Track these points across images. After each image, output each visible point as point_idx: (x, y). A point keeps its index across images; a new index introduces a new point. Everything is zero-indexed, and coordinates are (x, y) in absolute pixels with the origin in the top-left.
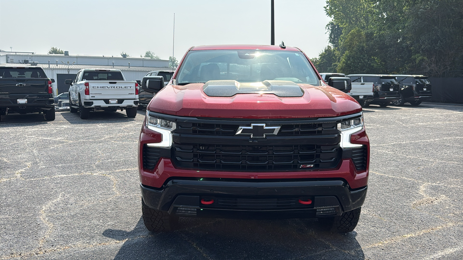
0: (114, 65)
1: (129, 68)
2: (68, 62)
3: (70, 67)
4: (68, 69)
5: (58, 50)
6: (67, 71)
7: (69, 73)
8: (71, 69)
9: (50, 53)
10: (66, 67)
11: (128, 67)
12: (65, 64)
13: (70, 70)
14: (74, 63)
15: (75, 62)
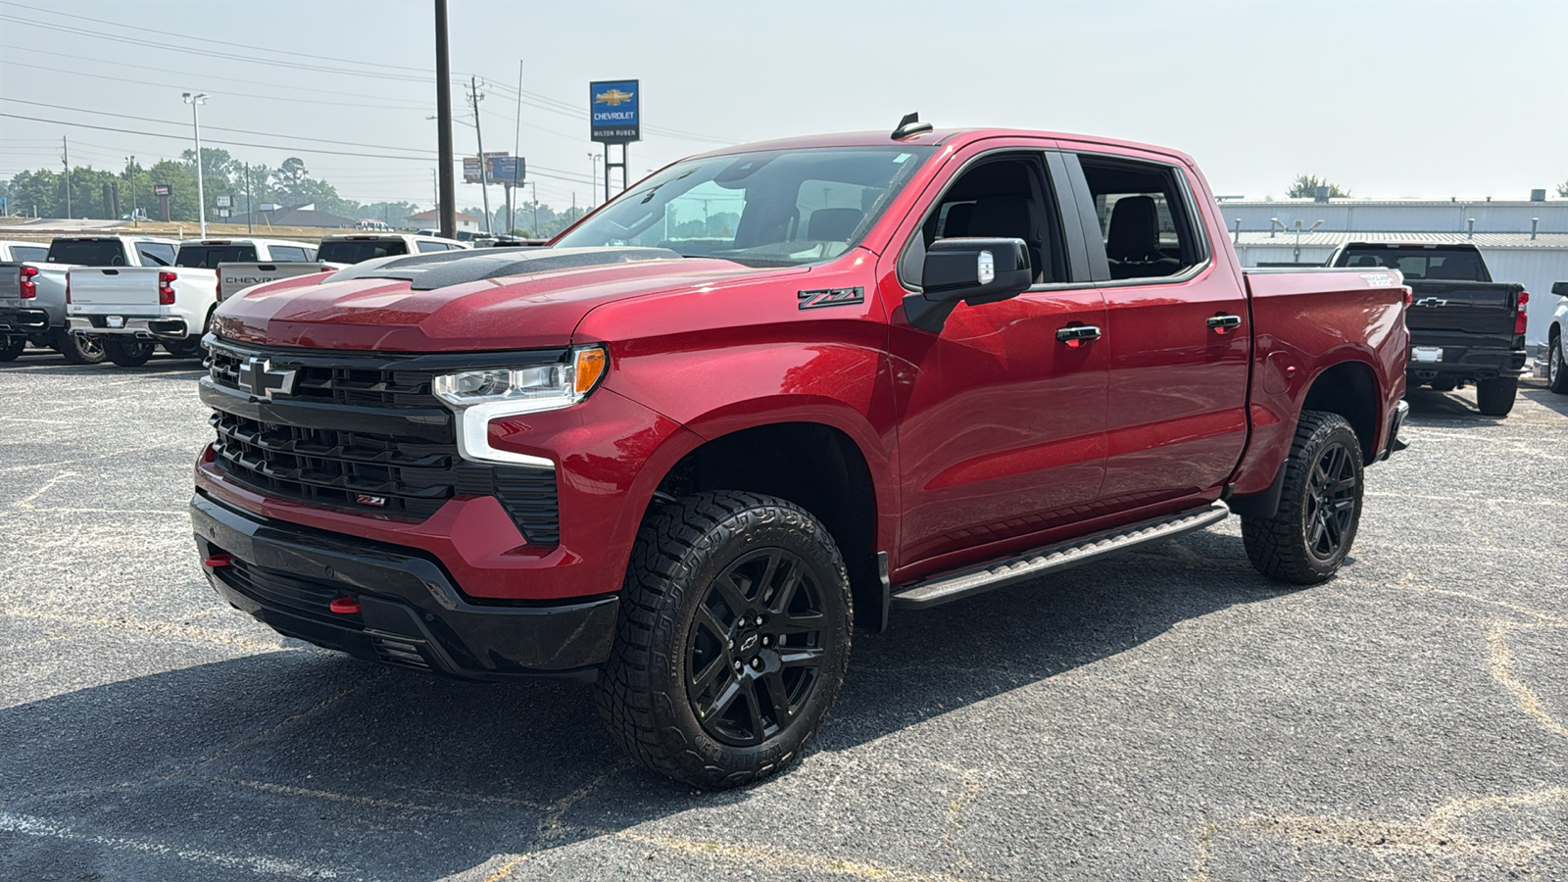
0: (1473, 230)
1: (1533, 238)
2: (1299, 224)
3: (1305, 239)
4: (1298, 248)
5: (1319, 185)
6: (1292, 251)
7: (1297, 259)
8: (1309, 247)
9: (1293, 195)
10: (1289, 239)
11: (1530, 236)
12: (1287, 230)
13: (1302, 251)
14: (1316, 225)
15: (1320, 223)
